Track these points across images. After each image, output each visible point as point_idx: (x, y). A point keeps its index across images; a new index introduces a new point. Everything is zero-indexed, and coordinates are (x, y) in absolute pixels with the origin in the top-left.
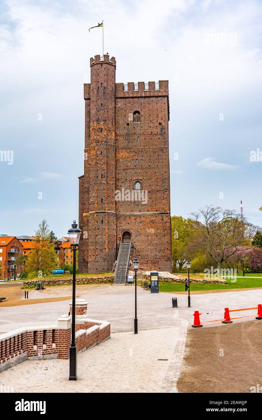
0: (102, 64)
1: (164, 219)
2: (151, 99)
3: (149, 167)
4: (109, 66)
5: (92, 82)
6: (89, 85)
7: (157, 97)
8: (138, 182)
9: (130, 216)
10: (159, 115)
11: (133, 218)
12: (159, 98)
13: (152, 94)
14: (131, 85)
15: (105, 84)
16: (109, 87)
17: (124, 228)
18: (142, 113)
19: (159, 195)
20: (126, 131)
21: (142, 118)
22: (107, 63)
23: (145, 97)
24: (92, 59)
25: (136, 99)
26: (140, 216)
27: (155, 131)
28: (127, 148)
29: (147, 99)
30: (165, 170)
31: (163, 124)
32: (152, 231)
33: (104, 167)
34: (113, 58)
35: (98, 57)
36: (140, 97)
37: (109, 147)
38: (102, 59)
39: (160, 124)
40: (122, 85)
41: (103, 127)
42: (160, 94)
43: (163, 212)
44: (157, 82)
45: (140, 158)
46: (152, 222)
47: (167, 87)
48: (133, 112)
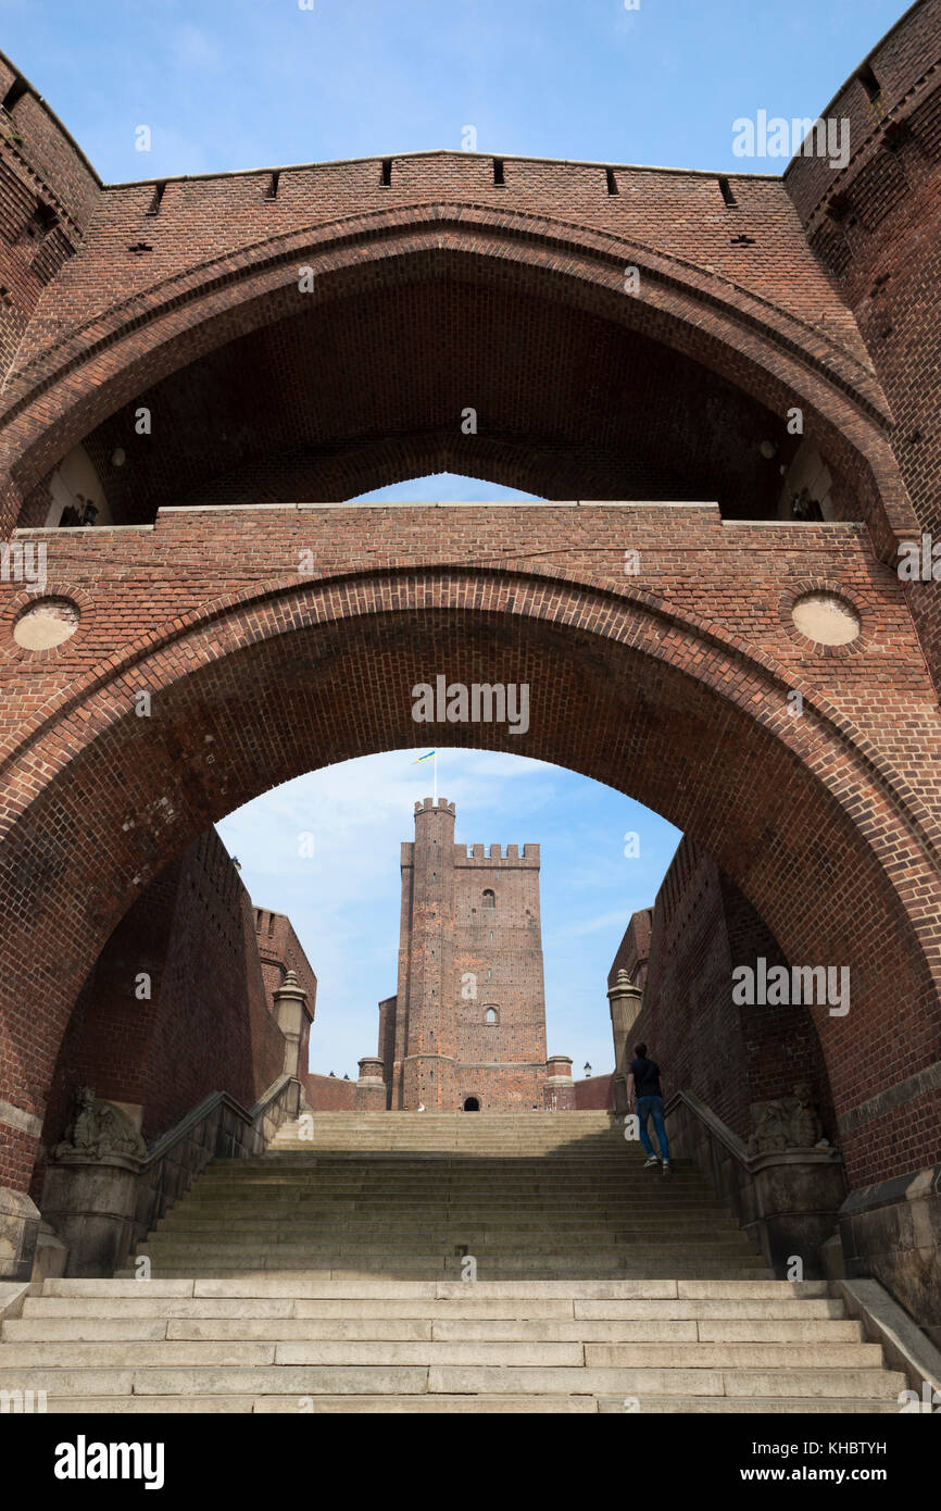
0: (435, 811)
1: (539, 1075)
2: (513, 871)
3: (512, 984)
4: (447, 816)
5: (417, 839)
6: (413, 845)
7: (522, 868)
8: (491, 1008)
9: (478, 1069)
10: (527, 898)
11: (483, 1072)
12: (524, 871)
13: (514, 864)
14: (478, 849)
15: (440, 844)
16: (446, 847)
17: (468, 1090)
18: (497, 894)
19: (529, 1032)
20: (469, 922)
21: (498, 902)
22: (444, 811)
23: (503, 868)
24: (418, 804)
25: (488, 871)
26: (496, 1070)
27: (520, 923)
28: (473, 950)
29: (505, 872)
30: (538, 989)
31: (533, 912)
32: (518, 1096)
33: (438, 977)
34: (452, 805)
35: (428, 801)
36: (495, 868)
37: (446, 945)
38: (435, 804)
39: (528, 912)
40: (463, 848)
41: (436, 911)
42: (527, 865)
43: (536, 1062)
44: (521, 847)
45: (494, 969)
46: (518, 1081)
47: (538, 853)
48: (482, 891)
